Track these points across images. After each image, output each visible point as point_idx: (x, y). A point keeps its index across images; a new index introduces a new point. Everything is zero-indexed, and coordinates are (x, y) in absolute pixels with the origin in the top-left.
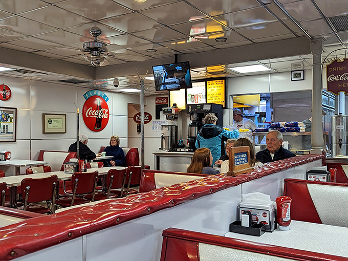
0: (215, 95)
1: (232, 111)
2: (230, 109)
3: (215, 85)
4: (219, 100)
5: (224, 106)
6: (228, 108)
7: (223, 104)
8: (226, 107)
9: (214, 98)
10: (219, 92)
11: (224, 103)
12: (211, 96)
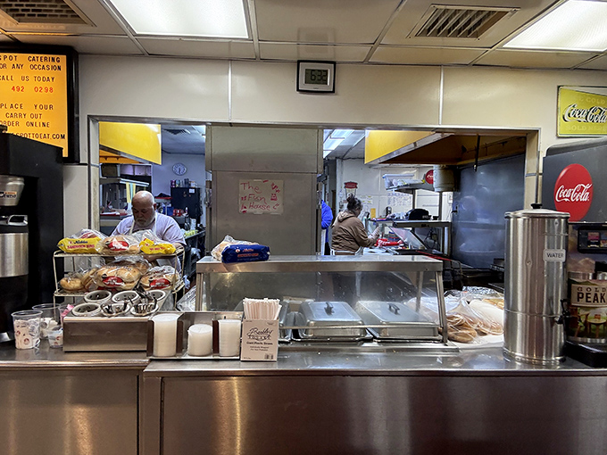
0: (28, 110)
1: (96, 173)
2: (89, 165)
3: (26, 71)
4: (43, 130)
5: (65, 154)
6: (83, 159)
7: (63, 144)
8: (74, 158)
9: (23, 121)
10: (43, 98)
11: (66, 140)
12: (13, 111)
